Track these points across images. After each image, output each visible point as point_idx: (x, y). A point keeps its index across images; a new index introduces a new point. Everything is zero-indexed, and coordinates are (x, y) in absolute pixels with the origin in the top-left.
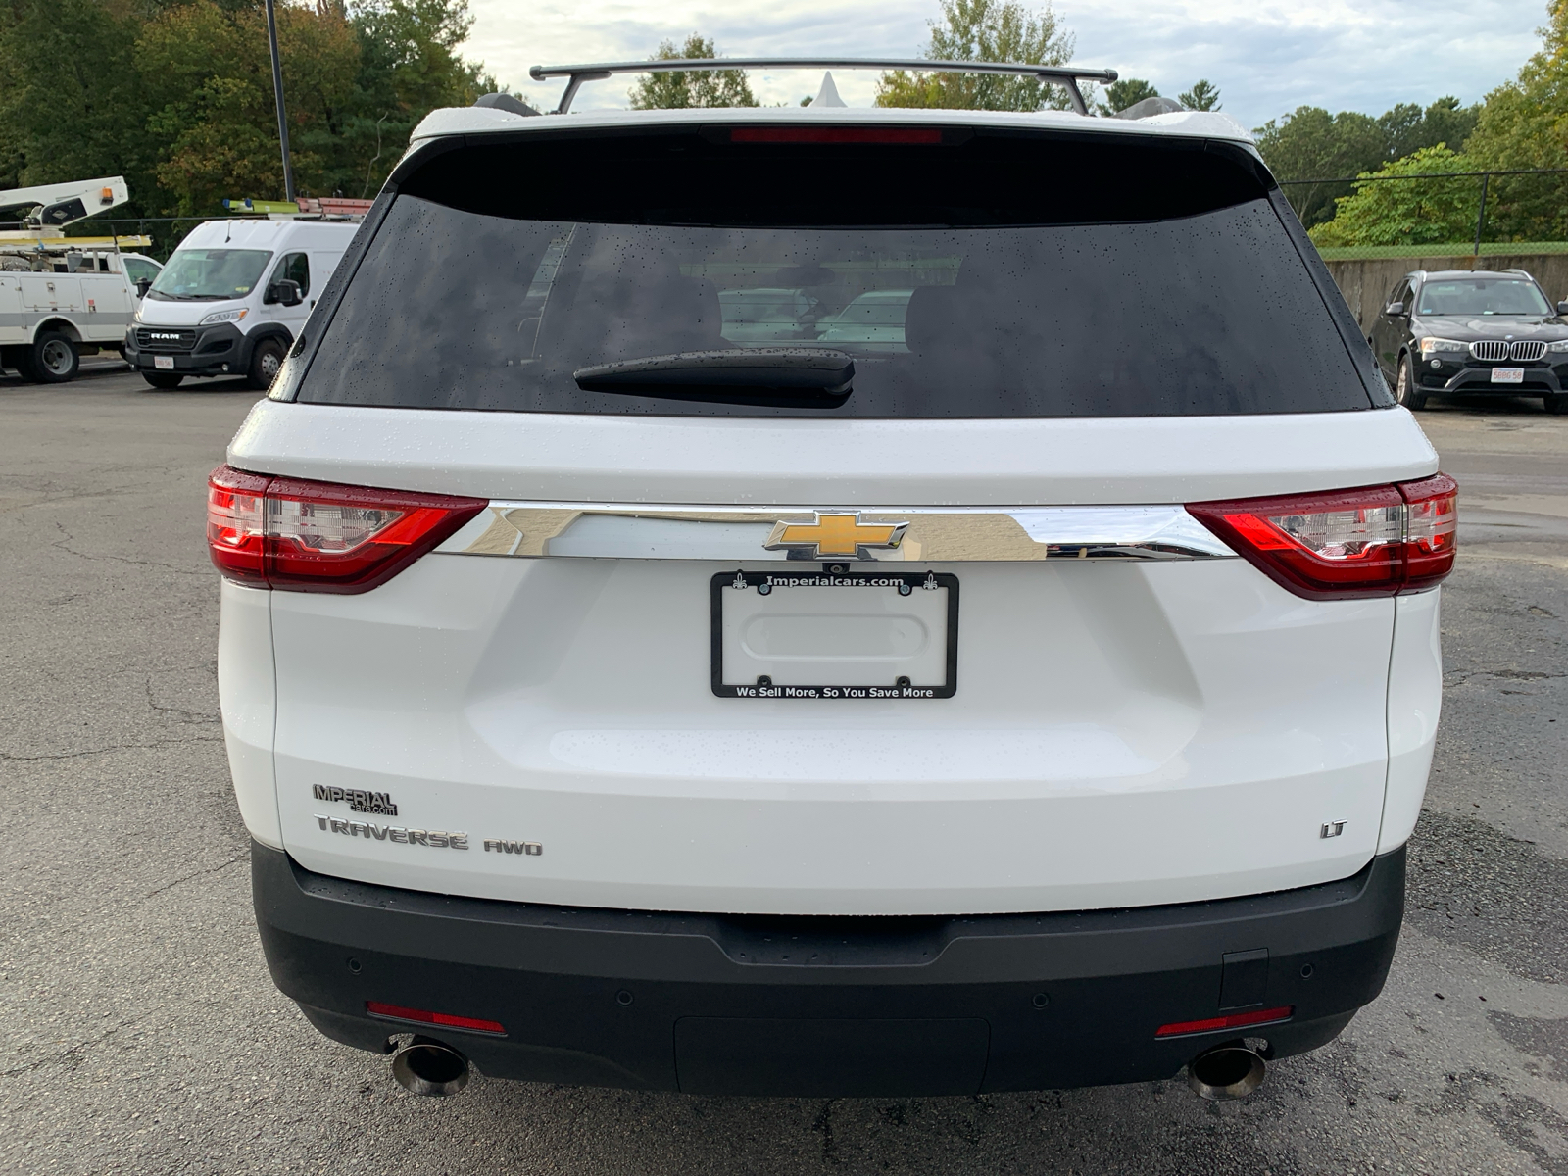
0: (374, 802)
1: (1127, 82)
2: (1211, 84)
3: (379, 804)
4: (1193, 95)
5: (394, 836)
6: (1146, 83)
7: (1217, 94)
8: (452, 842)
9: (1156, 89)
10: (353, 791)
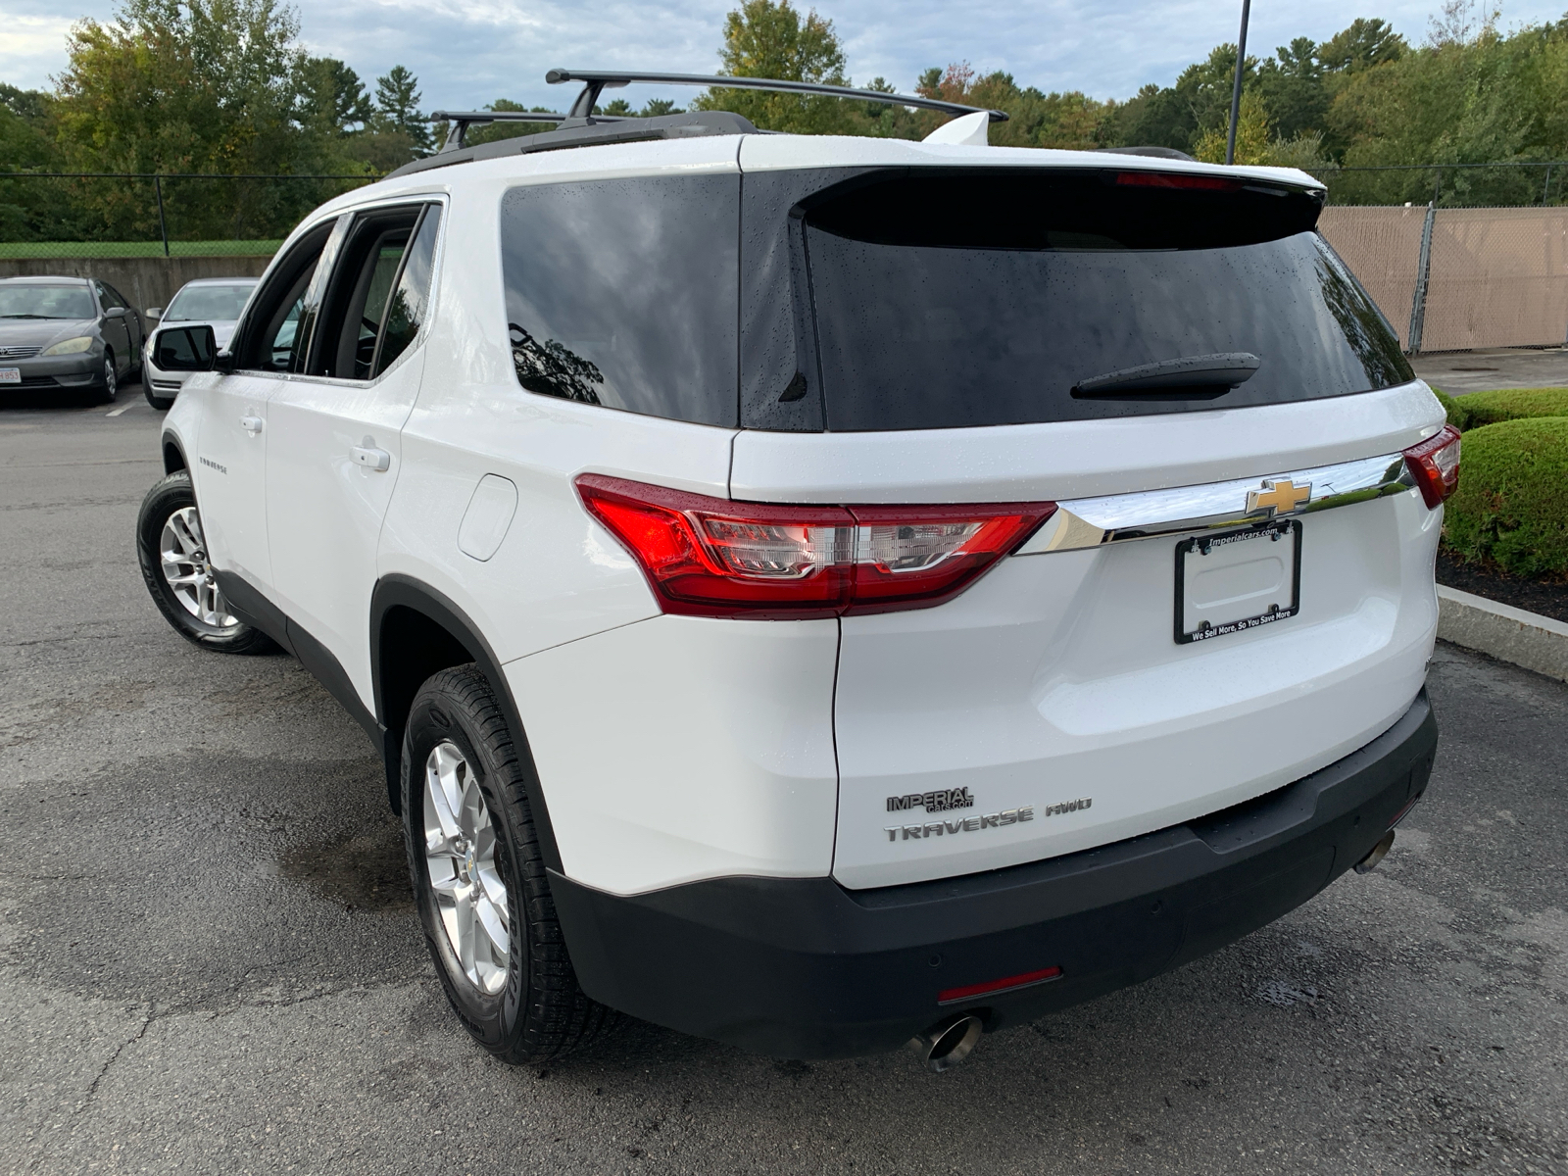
0: (955, 798)
1: (322, 60)
2: (408, 69)
3: (959, 799)
4: (391, 80)
5: (967, 826)
6: (342, 63)
7: (415, 80)
8: (1023, 817)
9: (353, 70)
10: (933, 793)
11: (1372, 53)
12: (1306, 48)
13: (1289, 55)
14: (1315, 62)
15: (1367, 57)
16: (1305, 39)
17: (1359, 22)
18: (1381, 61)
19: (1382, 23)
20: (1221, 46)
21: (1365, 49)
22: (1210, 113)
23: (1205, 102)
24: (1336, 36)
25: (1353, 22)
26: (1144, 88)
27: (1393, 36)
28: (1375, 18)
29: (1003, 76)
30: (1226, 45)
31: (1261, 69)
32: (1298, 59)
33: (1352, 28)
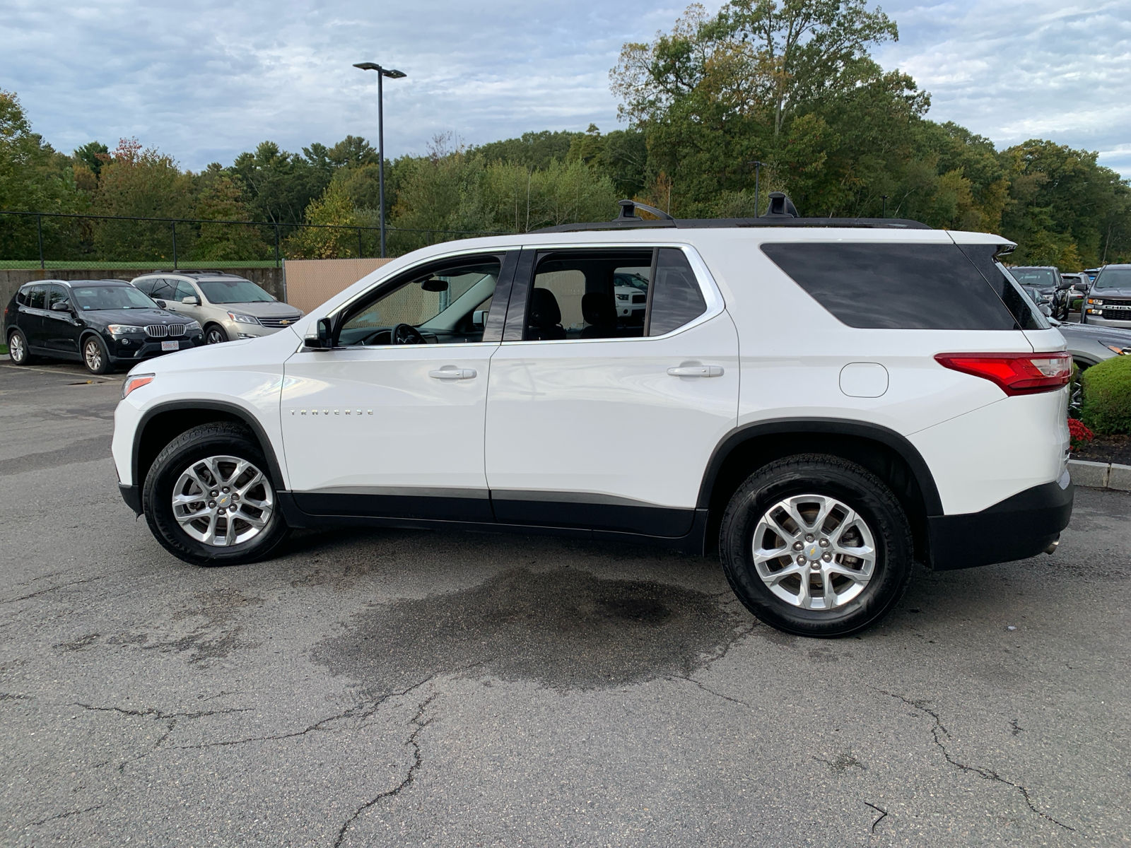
11: (360, 158)
12: (321, 150)
13: (311, 153)
14: (327, 160)
15: (357, 159)
16: (320, 145)
17: (349, 138)
18: (366, 163)
19: (363, 140)
20: (264, 142)
21: (356, 154)
22: (265, 186)
23: (260, 179)
24: (336, 145)
25: (346, 137)
26: (211, 164)
27: (371, 149)
28: (359, 136)
29: (99, 145)
30: (268, 142)
31: (292, 161)
32: (317, 156)
33: (346, 140)
